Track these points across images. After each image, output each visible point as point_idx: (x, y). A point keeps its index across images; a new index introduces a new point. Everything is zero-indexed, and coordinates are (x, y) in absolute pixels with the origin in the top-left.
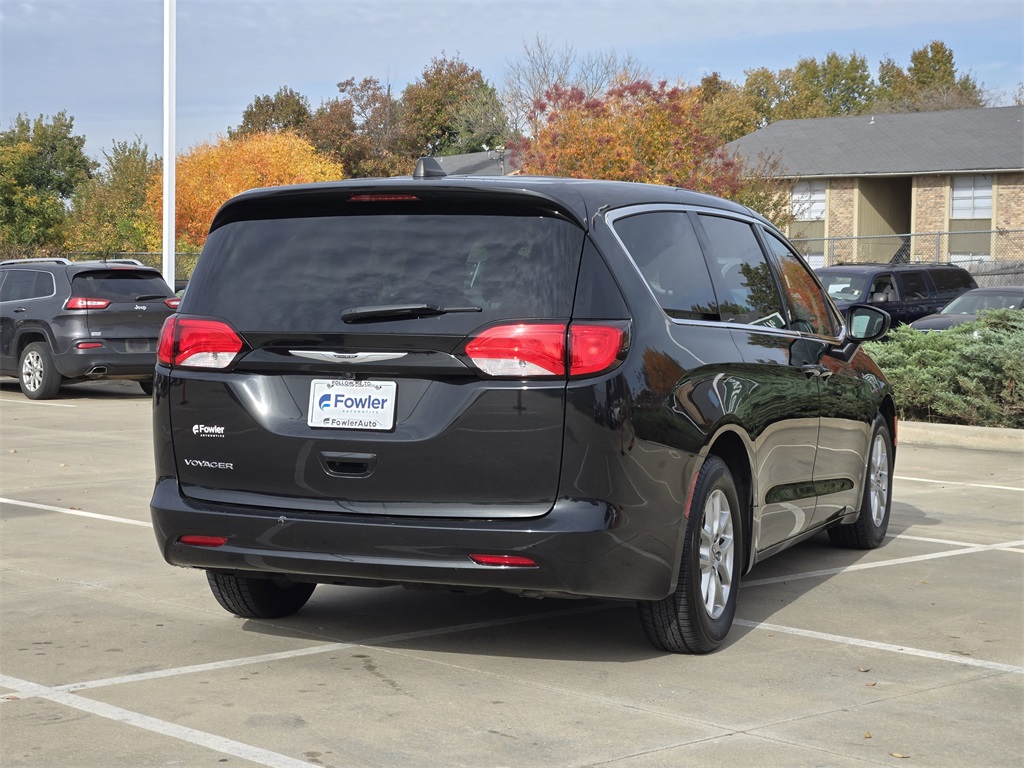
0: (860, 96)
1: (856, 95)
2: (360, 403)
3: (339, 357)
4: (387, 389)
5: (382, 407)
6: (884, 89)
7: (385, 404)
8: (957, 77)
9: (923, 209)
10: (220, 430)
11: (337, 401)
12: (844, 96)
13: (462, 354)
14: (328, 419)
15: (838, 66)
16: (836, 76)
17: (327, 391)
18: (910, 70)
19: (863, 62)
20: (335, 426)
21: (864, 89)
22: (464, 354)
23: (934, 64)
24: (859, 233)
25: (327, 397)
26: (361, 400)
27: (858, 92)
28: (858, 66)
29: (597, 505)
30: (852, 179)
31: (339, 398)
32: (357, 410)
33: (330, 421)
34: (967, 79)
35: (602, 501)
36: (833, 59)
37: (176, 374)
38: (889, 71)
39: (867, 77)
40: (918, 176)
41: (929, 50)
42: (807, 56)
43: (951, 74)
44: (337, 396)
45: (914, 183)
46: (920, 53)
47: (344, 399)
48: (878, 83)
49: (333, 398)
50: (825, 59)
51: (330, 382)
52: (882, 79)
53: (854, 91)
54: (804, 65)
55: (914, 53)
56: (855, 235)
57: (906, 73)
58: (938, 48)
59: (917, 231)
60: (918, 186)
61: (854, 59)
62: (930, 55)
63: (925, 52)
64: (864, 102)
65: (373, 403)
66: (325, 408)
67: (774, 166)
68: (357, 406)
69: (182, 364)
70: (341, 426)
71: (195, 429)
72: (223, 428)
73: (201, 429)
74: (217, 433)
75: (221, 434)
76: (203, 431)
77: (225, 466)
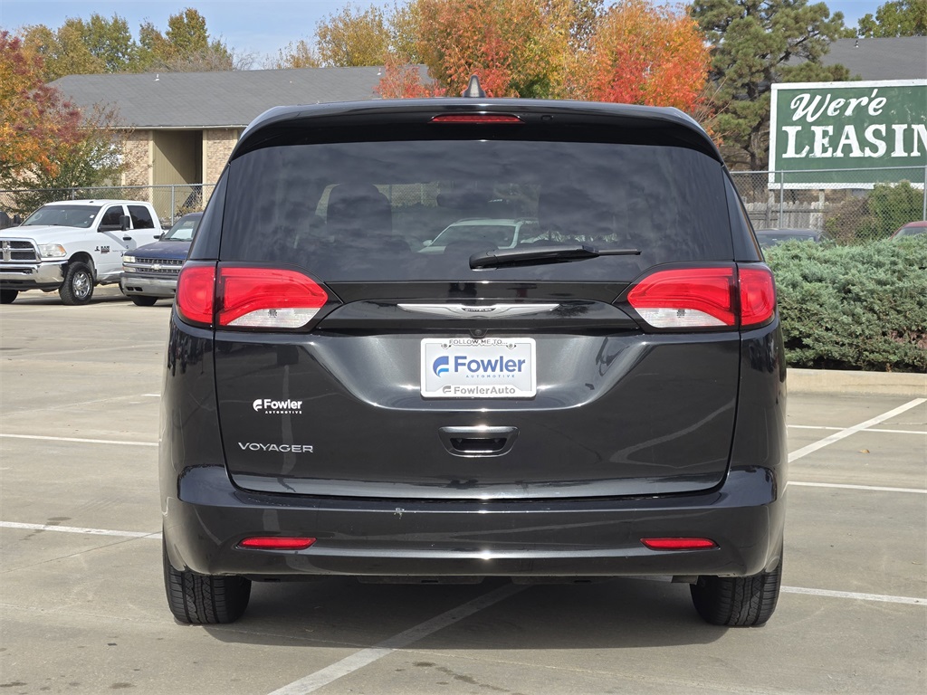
0: (124, 56)
1: (120, 55)
2: (488, 366)
3: (469, 310)
4: (524, 348)
5: (520, 370)
6: (145, 50)
7: (523, 366)
8: (210, 41)
9: (213, 160)
10: (296, 405)
11: (457, 365)
12: (108, 55)
13: (624, 304)
14: (449, 388)
15: (102, 27)
16: (101, 36)
17: (443, 353)
18: (168, 34)
19: (124, 24)
20: (459, 394)
21: (127, 49)
22: (626, 303)
23: (188, 29)
24: (154, 182)
25: (443, 360)
26: (489, 362)
27: (122, 53)
28: (120, 27)
29: (755, 471)
30: (146, 132)
31: (460, 361)
32: (485, 374)
33: (452, 389)
34: (219, 44)
35: (759, 467)
36: (96, 20)
37: (222, 336)
38: (149, 34)
39: (129, 39)
40: (208, 130)
41: (184, 16)
42: (74, 17)
43: (205, 39)
44: (457, 358)
45: (205, 136)
46: (177, 19)
47: (467, 361)
48: (139, 44)
49: (452, 361)
50: (89, 21)
52: (143, 41)
53: (118, 50)
54: (70, 24)
55: (171, 18)
56: (151, 184)
57: (164, 36)
58: (192, 15)
59: (208, 180)
60: (208, 139)
61: (116, 21)
62: (185, 21)
63: (182, 18)
64: (127, 62)
65: (507, 366)
66: (442, 374)
67: (110, 117)
68: (485, 370)
69: (233, 323)
70: (467, 395)
71: (257, 404)
72: (300, 403)
73: (266, 405)
74: (291, 409)
75: (297, 409)
76: (269, 407)
77: (302, 449)
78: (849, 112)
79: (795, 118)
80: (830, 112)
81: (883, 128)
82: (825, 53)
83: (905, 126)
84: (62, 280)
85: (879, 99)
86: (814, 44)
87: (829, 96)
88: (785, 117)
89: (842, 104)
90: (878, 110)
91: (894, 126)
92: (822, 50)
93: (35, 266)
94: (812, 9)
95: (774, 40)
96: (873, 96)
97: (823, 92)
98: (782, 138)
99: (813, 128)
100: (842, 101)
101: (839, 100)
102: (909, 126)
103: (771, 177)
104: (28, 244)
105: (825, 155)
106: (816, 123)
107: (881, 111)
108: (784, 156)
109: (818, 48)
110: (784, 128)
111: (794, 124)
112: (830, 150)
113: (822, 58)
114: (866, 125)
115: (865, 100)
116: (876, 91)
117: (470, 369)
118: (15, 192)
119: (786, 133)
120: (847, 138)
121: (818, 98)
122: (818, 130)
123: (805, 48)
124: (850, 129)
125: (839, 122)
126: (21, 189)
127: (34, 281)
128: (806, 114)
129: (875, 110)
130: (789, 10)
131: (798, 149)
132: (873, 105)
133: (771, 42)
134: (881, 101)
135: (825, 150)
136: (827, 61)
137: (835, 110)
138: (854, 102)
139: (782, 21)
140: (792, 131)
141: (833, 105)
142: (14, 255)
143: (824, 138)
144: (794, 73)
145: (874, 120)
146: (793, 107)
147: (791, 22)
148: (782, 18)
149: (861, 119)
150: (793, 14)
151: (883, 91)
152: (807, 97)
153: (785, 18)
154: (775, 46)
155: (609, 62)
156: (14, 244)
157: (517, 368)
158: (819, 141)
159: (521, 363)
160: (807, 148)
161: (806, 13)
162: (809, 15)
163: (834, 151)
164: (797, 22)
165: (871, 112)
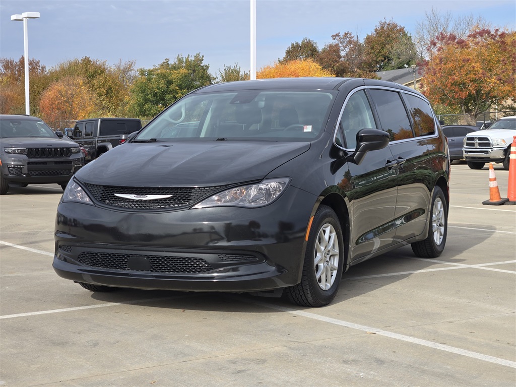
84: (504, 157)
93: (490, 150)
104: (486, 139)
118: (503, 112)
126: (507, 110)
127: (489, 158)
142: (480, 144)
156: (480, 139)
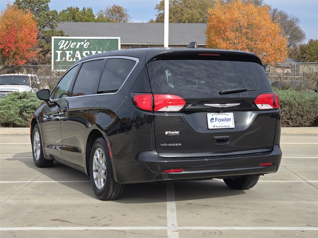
2: (223, 120)
3: (221, 105)
4: (230, 115)
10: (178, 132)
11: (216, 120)
14: (215, 126)
17: (212, 117)
20: (217, 128)
22: (254, 103)
25: (212, 119)
26: (223, 119)
31: (216, 119)
33: (216, 127)
37: (156, 114)
44: (216, 118)
47: (218, 119)
49: (214, 119)
51: (213, 114)
65: (227, 120)
68: (222, 121)
69: (158, 111)
70: (219, 128)
71: (166, 133)
72: (179, 132)
73: (169, 133)
74: (176, 134)
75: (178, 134)
76: (170, 133)
77: (178, 145)
78: (77, 47)
79: (60, 48)
80: (71, 47)
81: (88, 52)
82: (57, 26)
83: (95, 52)
85: (87, 43)
86: (53, 23)
87: (71, 41)
88: (57, 48)
89: (75, 44)
90: (87, 46)
91: (92, 52)
92: (56, 25)
94: (52, 12)
95: (41, 22)
96: (85, 42)
97: (69, 40)
98: (56, 55)
99: (66, 52)
100: (75, 43)
101: (74, 43)
102: (97, 52)
103: (53, 68)
105: (70, 61)
106: (67, 50)
107: (88, 47)
108: (57, 61)
109: (55, 25)
110: (56, 51)
111: (60, 50)
112: (72, 59)
113: (56, 28)
114: (83, 51)
115: (82, 43)
116: (86, 40)
117: (219, 121)
119: (57, 53)
120: (77, 55)
121: (67, 42)
122: (68, 52)
123: (50, 24)
124: (78, 52)
125: (74, 50)
128: (64, 47)
129: (86, 46)
130: (44, 11)
131: (61, 58)
132: (85, 45)
133: (40, 22)
134: (88, 44)
135: (70, 59)
136: (57, 29)
137: (73, 46)
138: (79, 44)
139: (43, 15)
140: (59, 52)
141: (72, 44)
143: (69, 55)
144: (48, 33)
145: (86, 50)
146: (59, 44)
147: (46, 16)
148: (43, 14)
149: (81, 49)
150: (46, 13)
151: (88, 40)
152: (64, 41)
153: (44, 14)
154: (41, 23)
155: (5, 28)
157: (229, 120)
158: (68, 56)
159: (230, 119)
160: (64, 58)
161: (50, 13)
162: (52, 14)
163: (73, 59)
164: (48, 16)
165: (85, 47)
